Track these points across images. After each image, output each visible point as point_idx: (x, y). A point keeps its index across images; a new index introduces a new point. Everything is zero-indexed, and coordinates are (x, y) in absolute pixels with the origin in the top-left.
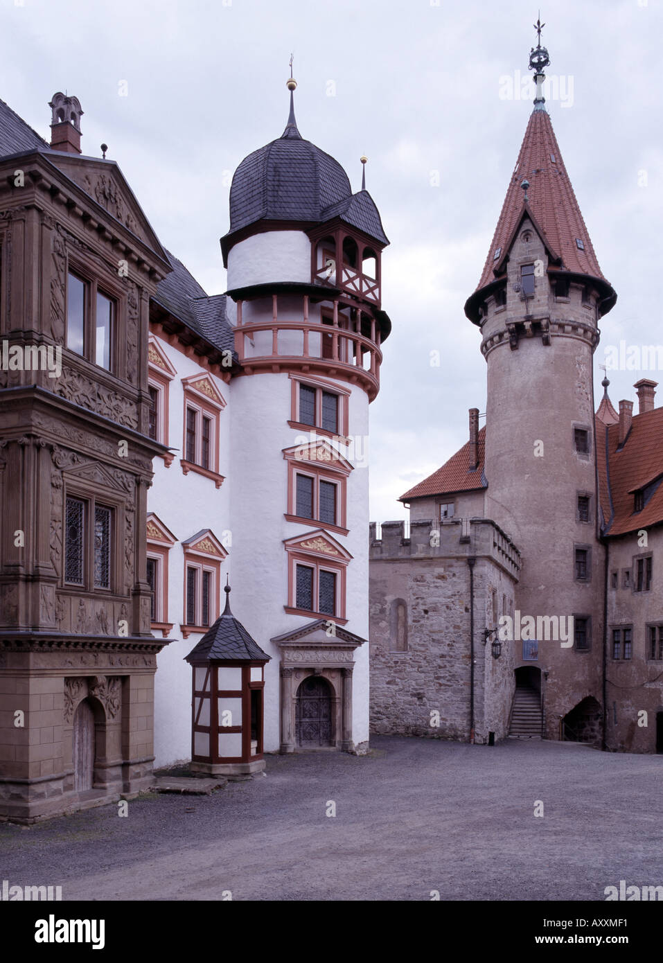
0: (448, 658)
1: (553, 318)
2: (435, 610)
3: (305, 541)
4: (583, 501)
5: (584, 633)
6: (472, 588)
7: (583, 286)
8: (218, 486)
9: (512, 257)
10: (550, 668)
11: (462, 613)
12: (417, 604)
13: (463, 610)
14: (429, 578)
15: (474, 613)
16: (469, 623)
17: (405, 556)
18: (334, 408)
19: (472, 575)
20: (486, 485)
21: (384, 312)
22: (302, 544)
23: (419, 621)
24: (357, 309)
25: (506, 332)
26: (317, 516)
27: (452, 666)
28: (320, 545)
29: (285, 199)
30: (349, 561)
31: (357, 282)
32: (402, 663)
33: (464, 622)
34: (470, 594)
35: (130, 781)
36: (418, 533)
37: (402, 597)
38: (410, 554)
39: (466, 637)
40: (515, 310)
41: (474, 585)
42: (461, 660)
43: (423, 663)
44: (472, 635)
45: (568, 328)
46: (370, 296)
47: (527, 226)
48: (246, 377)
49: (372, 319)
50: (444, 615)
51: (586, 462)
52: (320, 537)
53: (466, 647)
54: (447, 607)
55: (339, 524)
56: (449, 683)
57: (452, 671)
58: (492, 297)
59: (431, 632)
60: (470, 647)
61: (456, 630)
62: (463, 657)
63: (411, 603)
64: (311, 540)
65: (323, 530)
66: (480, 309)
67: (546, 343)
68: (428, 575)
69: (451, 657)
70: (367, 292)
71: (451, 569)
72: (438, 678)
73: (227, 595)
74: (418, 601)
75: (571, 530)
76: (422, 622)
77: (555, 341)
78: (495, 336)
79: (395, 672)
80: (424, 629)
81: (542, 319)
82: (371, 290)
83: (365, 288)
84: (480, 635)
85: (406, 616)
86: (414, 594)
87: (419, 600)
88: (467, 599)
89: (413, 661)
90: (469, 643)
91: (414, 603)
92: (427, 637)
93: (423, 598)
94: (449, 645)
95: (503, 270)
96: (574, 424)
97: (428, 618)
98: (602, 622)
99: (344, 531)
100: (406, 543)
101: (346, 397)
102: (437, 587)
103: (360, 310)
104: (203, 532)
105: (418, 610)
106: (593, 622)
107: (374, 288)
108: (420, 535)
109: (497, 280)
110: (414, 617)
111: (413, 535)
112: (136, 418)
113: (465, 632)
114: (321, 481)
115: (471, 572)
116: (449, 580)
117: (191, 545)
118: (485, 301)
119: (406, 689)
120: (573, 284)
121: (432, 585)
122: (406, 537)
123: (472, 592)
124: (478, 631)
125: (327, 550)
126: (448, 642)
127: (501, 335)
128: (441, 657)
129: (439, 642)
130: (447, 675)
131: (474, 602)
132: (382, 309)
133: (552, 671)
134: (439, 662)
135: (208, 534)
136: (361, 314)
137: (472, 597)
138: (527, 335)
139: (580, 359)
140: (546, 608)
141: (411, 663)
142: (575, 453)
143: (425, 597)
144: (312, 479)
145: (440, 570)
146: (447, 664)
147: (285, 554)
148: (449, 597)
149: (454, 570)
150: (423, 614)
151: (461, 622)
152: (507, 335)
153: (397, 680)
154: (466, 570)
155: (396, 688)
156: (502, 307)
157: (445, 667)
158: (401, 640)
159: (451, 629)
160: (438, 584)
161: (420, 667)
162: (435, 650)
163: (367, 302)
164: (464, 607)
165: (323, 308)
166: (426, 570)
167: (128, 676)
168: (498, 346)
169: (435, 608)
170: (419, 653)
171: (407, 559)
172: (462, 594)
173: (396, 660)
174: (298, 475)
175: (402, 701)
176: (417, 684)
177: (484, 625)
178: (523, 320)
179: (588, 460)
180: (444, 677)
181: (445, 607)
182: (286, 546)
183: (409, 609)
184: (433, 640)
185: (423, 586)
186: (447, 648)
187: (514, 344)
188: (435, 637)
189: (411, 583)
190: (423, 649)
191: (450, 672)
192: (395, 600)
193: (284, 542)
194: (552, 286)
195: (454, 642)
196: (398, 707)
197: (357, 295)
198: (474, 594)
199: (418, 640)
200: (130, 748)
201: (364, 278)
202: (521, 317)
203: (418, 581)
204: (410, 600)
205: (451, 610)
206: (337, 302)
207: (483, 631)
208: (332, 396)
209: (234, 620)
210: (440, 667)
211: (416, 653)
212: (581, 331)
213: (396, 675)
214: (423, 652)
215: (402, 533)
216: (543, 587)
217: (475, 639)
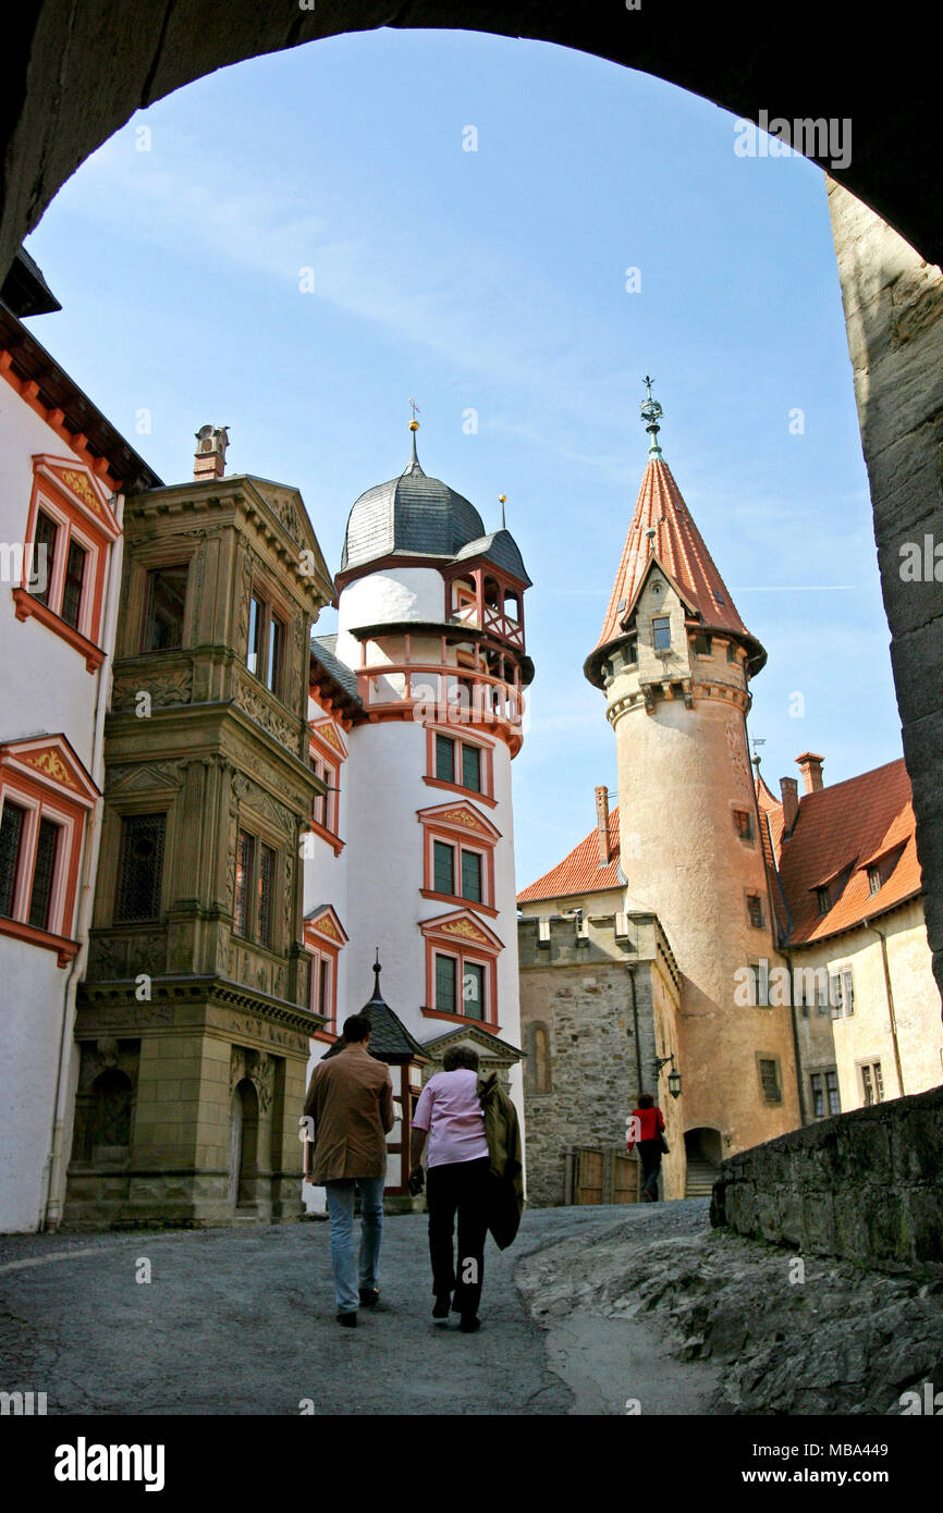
0: (608, 1101)
1: (697, 679)
2: (587, 1034)
3: (447, 924)
4: (753, 902)
5: (774, 1080)
6: (635, 1003)
7: (728, 643)
8: (337, 853)
9: (641, 609)
10: (732, 1129)
11: (623, 1037)
12: (563, 1028)
13: (626, 1035)
14: (576, 990)
15: (640, 1038)
16: (634, 1051)
17: (545, 963)
18: (476, 764)
19: (633, 986)
20: (625, 883)
21: (529, 658)
22: (444, 927)
23: (566, 1051)
24: (500, 653)
25: (638, 694)
26: (458, 891)
27: (615, 1112)
28: (466, 929)
29: (414, 536)
30: (500, 950)
31: (499, 623)
32: (546, 1110)
33: (627, 1049)
34: (632, 1011)
35: (282, 1200)
36: (559, 933)
37: (543, 1018)
38: (550, 959)
39: (631, 1070)
40: (649, 667)
41: (637, 999)
42: (626, 1103)
43: (575, 1109)
44: (639, 1067)
45: (715, 691)
46: (513, 639)
47: (656, 576)
48: (370, 726)
49: (515, 665)
50: (600, 1041)
51: (751, 851)
52: (465, 918)
53: (631, 1084)
54: (603, 1030)
55: (486, 902)
56: (611, 1137)
57: (615, 1119)
58: (618, 653)
59: (582, 1065)
60: (637, 1084)
61: (617, 1061)
62: (630, 1099)
63: (555, 1026)
64: (454, 923)
65: (469, 910)
66: (603, 668)
67: (690, 706)
68: (575, 988)
69: (612, 1099)
70: (510, 635)
71: (605, 979)
72: (596, 1130)
73: (377, 975)
74: (562, 1023)
75: (743, 937)
76: (570, 1051)
77: (703, 704)
78: (625, 698)
79: (536, 1124)
80: (573, 1061)
81: (682, 680)
82: (514, 633)
83: (508, 631)
84: (650, 1067)
85: (547, 1044)
86: (557, 1014)
87: (567, 1024)
88: (628, 1019)
89: (561, 1108)
90: (635, 1078)
91: (558, 1027)
92: (578, 1072)
93: (569, 1019)
94: (608, 1082)
95: (631, 622)
96: (733, 804)
97: (578, 1046)
98: (793, 1064)
99: (493, 913)
100: (545, 946)
101: (490, 752)
102: (587, 1003)
103: (503, 655)
104: (322, 908)
105: (564, 1035)
106: (783, 1064)
107: (518, 631)
108: (561, 935)
109: (624, 634)
110: (559, 1045)
111: (554, 935)
112: (297, 750)
113: (629, 1063)
114: (464, 851)
115: (633, 981)
116: (603, 995)
117: (313, 922)
118: (610, 658)
119: (551, 1149)
120: (715, 640)
121: (581, 1001)
122: (542, 939)
123: (635, 1009)
124: (647, 1061)
125: (474, 936)
126: (606, 1078)
127: (633, 698)
128: (598, 1100)
129: (594, 1079)
130: (608, 1126)
131: (640, 1023)
132: (527, 654)
133: (736, 1132)
134: (596, 1107)
135: (329, 911)
136: (505, 659)
137: (636, 1015)
138: (666, 697)
139: (732, 725)
140: (720, 1044)
141: (558, 1110)
142: (738, 839)
143: (573, 1016)
144: (452, 848)
145: (590, 981)
146: (608, 1110)
147: (422, 940)
148: (604, 1017)
149: (611, 980)
150: (570, 1040)
151: (623, 1049)
152: (641, 697)
153: (540, 1136)
154: (626, 979)
155: (538, 1147)
156: (632, 666)
157: (605, 1113)
158: (541, 1079)
159: (611, 1060)
160: (589, 1000)
161: (570, 1115)
162: (592, 1090)
163: (510, 647)
164: (625, 1031)
165: (459, 651)
166: (572, 981)
167: (283, 1059)
168: (630, 711)
169: (586, 1032)
170: (567, 1096)
171: (546, 967)
172: (621, 1012)
173: (537, 1107)
174: (436, 842)
175: (547, 1165)
176: (567, 1141)
177: (655, 1053)
178: (660, 680)
179: (753, 848)
180: (604, 1129)
181: (599, 1030)
182: (423, 929)
183: (552, 1035)
184: (587, 1077)
185: (569, 1002)
186: (606, 1087)
187: (651, 707)
188: (589, 1071)
189: (552, 1000)
190: (572, 1089)
191: (613, 1121)
192: (531, 1024)
193: (420, 924)
194: (691, 643)
195: (615, 1077)
196: (541, 1173)
197: (500, 638)
198: (638, 1011)
199: (566, 1076)
200: (284, 1155)
201: (506, 619)
202: (658, 677)
203: (562, 996)
204: (553, 1023)
205: (608, 1033)
206: (478, 645)
207: (652, 1061)
208: (473, 750)
209: (385, 1005)
210: (598, 1114)
211: (564, 1096)
212: (729, 694)
213: (538, 1129)
214: (574, 1093)
215: (537, 933)
216: (713, 1015)
217: (643, 1073)
